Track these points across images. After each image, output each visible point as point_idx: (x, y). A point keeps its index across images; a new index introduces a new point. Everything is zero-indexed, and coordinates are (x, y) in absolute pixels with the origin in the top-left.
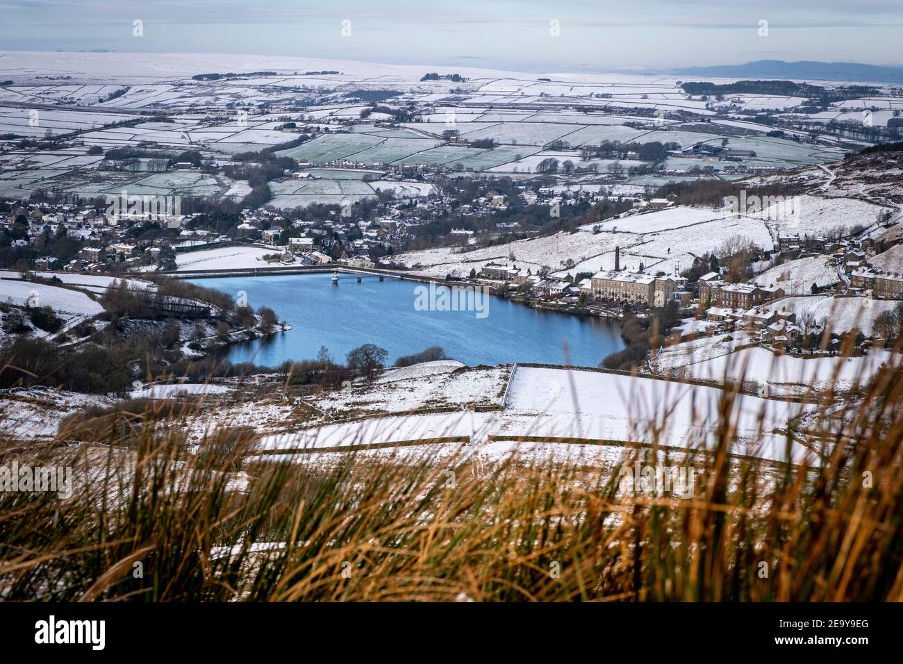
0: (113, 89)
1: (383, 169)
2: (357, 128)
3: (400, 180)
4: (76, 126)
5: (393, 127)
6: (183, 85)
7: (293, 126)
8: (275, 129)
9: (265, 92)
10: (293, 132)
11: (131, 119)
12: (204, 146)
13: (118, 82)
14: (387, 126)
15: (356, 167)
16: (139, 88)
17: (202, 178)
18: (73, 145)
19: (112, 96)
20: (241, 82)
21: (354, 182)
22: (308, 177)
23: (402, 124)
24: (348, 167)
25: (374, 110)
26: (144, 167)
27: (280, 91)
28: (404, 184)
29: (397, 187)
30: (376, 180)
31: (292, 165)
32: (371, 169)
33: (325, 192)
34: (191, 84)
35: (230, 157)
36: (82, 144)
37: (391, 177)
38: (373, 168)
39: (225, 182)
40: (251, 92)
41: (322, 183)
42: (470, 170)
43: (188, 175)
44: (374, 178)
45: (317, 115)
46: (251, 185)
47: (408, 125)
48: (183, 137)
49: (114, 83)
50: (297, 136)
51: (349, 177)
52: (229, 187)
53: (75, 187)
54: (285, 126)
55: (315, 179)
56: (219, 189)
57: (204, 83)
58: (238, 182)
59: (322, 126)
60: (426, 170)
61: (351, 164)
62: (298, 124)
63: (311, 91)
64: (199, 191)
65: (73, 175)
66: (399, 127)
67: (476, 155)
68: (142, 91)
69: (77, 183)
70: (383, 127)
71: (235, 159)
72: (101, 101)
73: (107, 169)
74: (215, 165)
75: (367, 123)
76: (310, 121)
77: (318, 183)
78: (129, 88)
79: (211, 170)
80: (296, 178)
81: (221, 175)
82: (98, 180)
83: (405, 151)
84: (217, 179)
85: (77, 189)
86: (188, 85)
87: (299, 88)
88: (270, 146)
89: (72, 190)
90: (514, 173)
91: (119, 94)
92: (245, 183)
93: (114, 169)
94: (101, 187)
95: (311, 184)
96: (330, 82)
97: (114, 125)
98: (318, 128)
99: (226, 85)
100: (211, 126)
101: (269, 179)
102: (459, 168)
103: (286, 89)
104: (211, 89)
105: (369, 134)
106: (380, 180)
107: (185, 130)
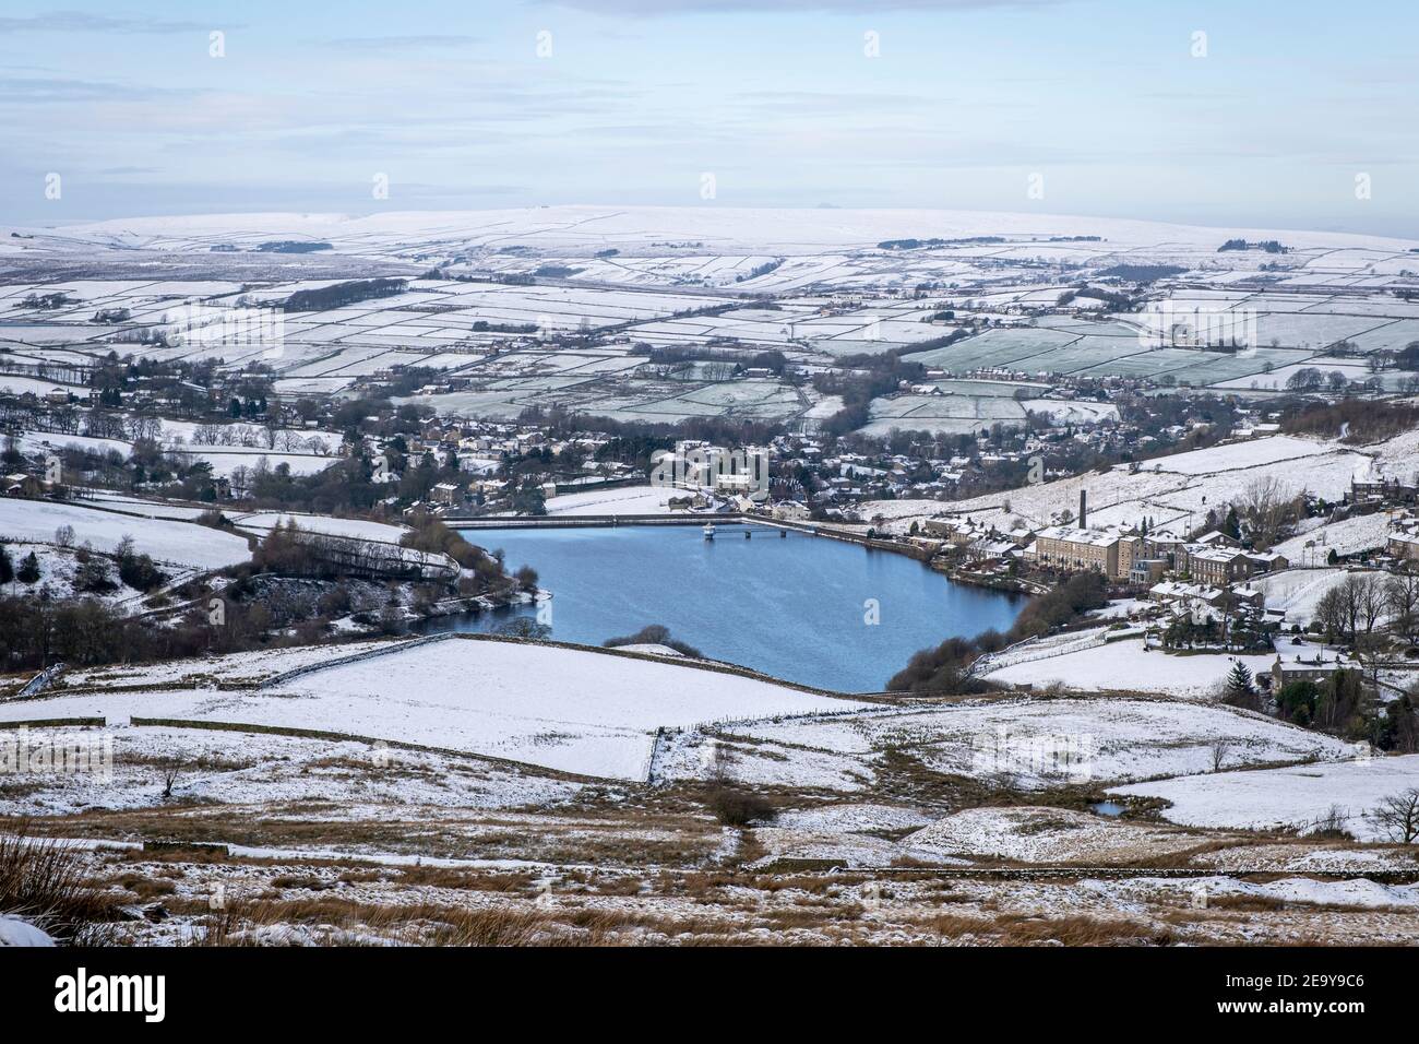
0: (758, 262)
1: (1050, 381)
2: (1042, 321)
3: (1071, 398)
4: (632, 314)
5: (1101, 319)
6: (862, 256)
7: (950, 316)
8: (923, 320)
9: (980, 267)
10: (947, 325)
11: (718, 304)
12: (807, 345)
13: (770, 252)
14: (1091, 318)
15: (1013, 378)
16: (798, 261)
17: (779, 392)
18: (613, 342)
19: (757, 273)
20: (947, 252)
21: (999, 401)
22: (932, 392)
23: (1115, 315)
24: (1000, 378)
25: (1080, 294)
26: (697, 375)
27: (1002, 266)
28: (1075, 405)
29: (1059, 410)
30: (1035, 398)
31: (918, 374)
32: (1034, 381)
33: (951, 414)
34: (874, 255)
35: (832, 360)
36: (628, 341)
37: (1059, 393)
38: (1037, 379)
39: (810, 398)
40: (960, 266)
41: (953, 400)
42: (1185, 384)
43: (759, 388)
44: (1030, 395)
45: (991, 301)
46: (846, 403)
47: (1123, 316)
48: (784, 331)
49: (764, 253)
50: (949, 331)
51: (995, 393)
52: (813, 406)
53: (589, 402)
54: (937, 317)
55: (943, 395)
56: (797, 407)
57: (894, 253)
58: (829, 398)
59: (993, 317)
60: (1115, 384)
61: (1006, 373)
62: (957, 314)
63: (1049, 265)
64: (766, 411)
65: (594, 385)
66: (1109, 319)
67: (1209, 362)
68: (801, 265)
69: (595, 396)
70: (1086, 319)
71: (838, 364)
72: (740, 279)
73: (646, 376)
74: (802, 373)
75: (1064, 313)
76: (980, 309)
77: (945, 402)
78: (783, 261)
79: (796, 381)
80: (916, 393)
81: (807, 389)
82: (625, 392)
83: (1104, 356)
84: (800, 394)
85: (590, 406)
86: (869, 256)
87: (1032, 262)
88: (900, 346)
89: (583, 406)
90: (1253, 390)
91: (767, 269)
92: (838, 399)
93: (657, 376)
94: (626, 403)
95: (935, 402)
96: (1080, 253)
97: (689, 314)
98: (986, 320)
99: (925, 257)
100: (832, 315)
101: (874, 395)
102: (1169, 381)
103: (1012, 263)
104: (902, 262)
105: (1059, 328)
106: (1041, 397)
107: (790, 321)
